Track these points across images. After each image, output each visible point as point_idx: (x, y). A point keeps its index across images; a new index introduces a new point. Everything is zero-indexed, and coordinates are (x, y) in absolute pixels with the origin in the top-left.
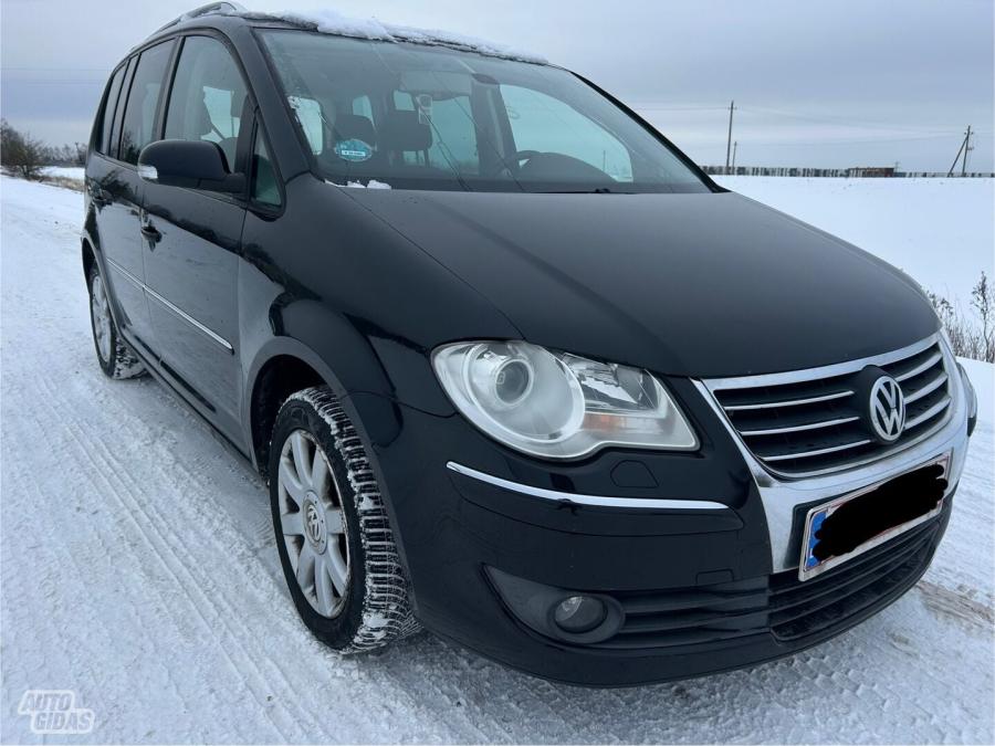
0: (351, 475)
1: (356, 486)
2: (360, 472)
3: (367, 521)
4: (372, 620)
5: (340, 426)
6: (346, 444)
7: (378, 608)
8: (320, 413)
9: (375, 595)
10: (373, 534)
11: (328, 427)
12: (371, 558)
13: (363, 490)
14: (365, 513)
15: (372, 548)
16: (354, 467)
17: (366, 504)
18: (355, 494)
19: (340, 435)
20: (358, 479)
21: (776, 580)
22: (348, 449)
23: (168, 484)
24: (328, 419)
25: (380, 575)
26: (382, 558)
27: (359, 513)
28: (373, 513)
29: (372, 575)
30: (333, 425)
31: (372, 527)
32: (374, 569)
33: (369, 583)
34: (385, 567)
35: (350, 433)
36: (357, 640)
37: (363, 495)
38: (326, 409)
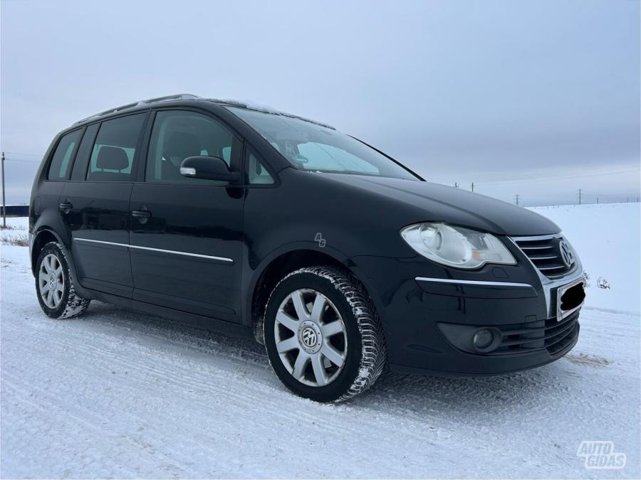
0: (348, 299)
1: (352, 304)
2: (353, 298)
3: (361, 320)
4: (364, 373)
5: (335, 279)
6: (341, 286)
7: (366, 365)
8: (320, 275)
9: (367, 358)
10: (365, 326)
11: (328, 280)
12: (365, 338)
13: (356, 305)
14: (359, 316)
15: (365, 333)
16: (349, 295)
17: (359, 312)
18: (352, 307)
19: (337, 282)
20: (352, 300)
21: (548, 323)
22: (343, 288)
23: (156, 357)
24: (327, 277)
25: (369, 347)
26: (369, 338)
27: (356, 317)
28: (363, 316)
29: (365, 347)
30: (331, 279)
31: (363, 323)
32: (367, 344)
33: (364, 351)
34: (370, 342)
35: (341, 282)
36: (353, 387)
37: (357, 308)
38: (322, 273)
